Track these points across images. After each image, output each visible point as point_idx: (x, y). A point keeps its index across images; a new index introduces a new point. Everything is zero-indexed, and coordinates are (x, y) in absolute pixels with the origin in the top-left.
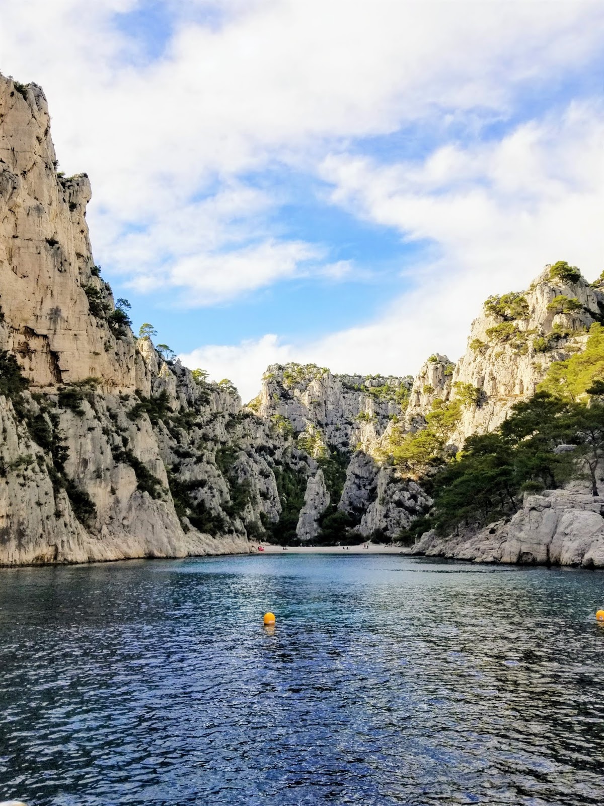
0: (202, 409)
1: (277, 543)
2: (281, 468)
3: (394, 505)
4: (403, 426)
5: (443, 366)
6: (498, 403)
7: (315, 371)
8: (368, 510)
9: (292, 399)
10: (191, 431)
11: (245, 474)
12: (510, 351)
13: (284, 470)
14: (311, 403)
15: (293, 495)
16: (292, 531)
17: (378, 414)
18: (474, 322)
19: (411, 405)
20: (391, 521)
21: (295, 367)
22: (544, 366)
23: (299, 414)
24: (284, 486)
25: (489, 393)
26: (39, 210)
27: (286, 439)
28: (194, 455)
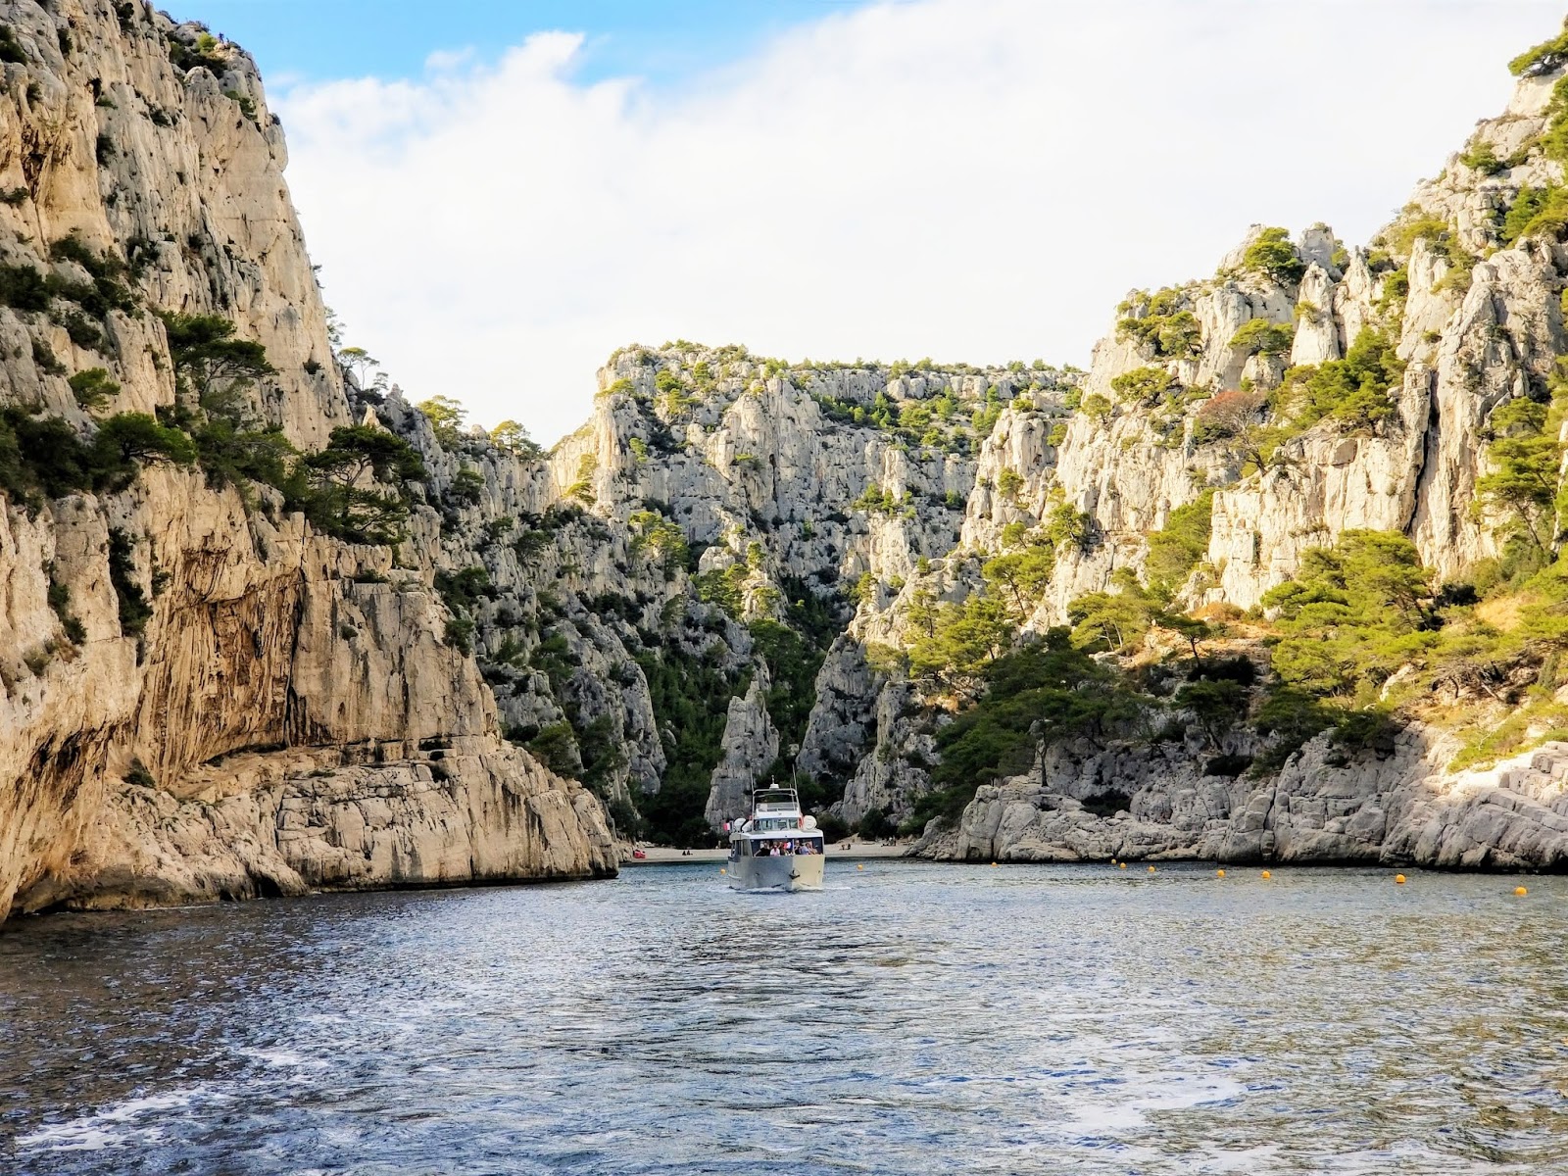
0: (463, 516)
1: (667, 844)
2: (658, 653)
3: (906, 763)
4: (940, 583)
5: (1045, 424)
6: (1122, 549)
7: (744, 369)
8: (859, 770)
9: (682, 450)
10: (475, 606)
11: (594, 697)
12: (1151, 438)
13: (667, 659)
14: (734, 463)
15: (692, 725)
16: (698, 818)
17: (915, 491)
18: (1098, 345)
19: (972, 513)
20: (898, 793)
21: (689, 357)
22: (1211, 475)
23: (700, 493)
24: (667, 698)
25: (1106, 526)
26: (290, 316)
27: (669, 577)
28: (510, 678)
